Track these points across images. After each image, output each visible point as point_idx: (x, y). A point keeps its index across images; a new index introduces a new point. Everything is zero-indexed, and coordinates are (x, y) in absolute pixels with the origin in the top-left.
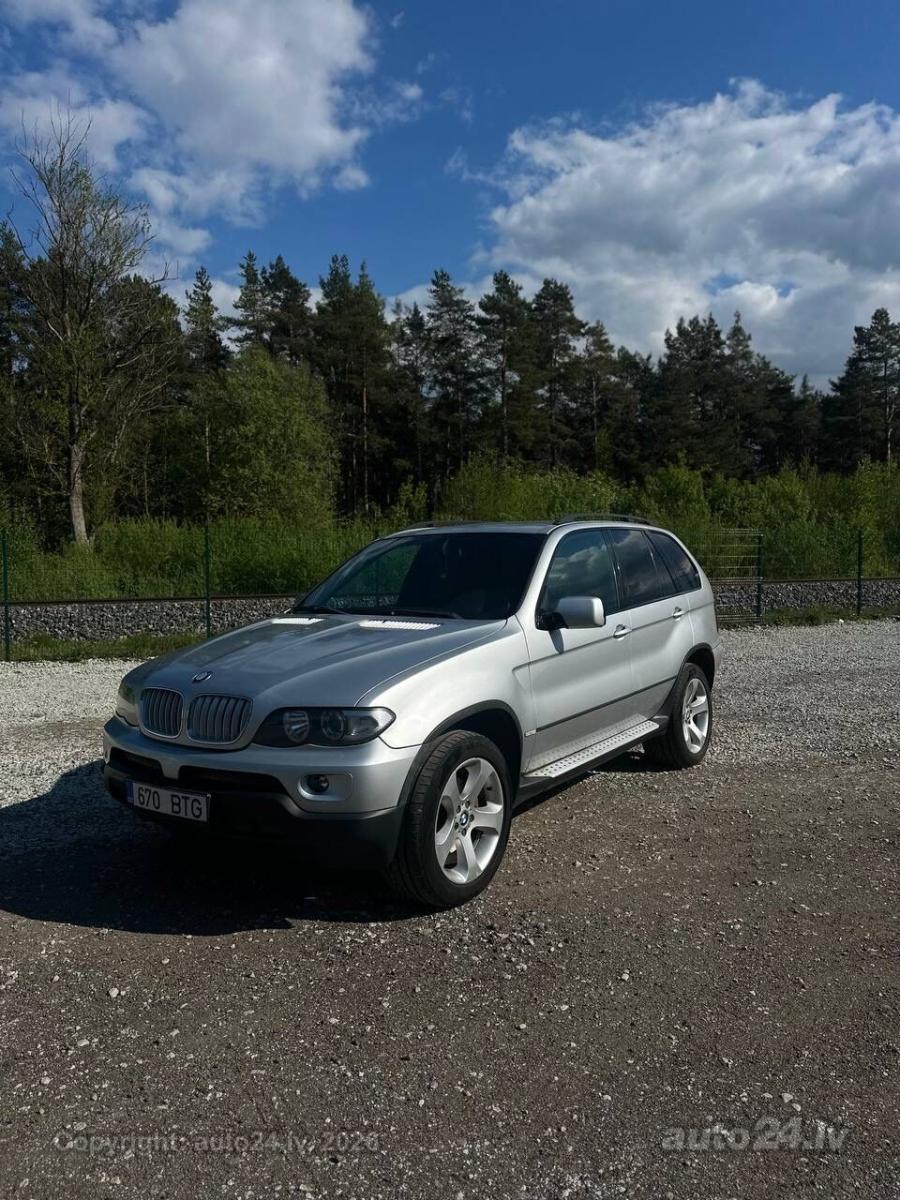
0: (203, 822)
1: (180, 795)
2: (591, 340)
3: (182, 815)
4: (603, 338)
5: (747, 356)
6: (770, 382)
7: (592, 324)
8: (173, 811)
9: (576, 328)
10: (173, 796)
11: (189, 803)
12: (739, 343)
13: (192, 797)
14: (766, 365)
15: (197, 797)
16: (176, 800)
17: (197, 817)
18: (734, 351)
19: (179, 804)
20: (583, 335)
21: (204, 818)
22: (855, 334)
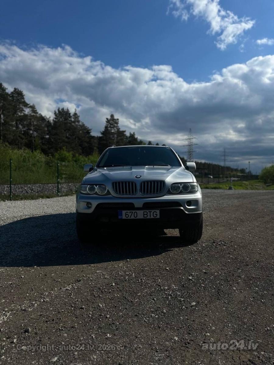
0: (158, 218)
1: (148, 211)
2: (31, 109)
3: (149, 217)
4: (35, 109)
5: (78, 122)
6: (85, 130)
7: (31, 104)
8: (144, 217)
9: (26, 105)
10: (144, 212)
11: (152, 213)
12: (76, 118)
13: (153, 211)
14: (84, 125)
15: (155, 211)
16: (145, 213)
17: (156, 217)
18: (75, 120)
19: (147, 214)
20: (28, 107)
21: (158, 217)
22: (106, 120)
